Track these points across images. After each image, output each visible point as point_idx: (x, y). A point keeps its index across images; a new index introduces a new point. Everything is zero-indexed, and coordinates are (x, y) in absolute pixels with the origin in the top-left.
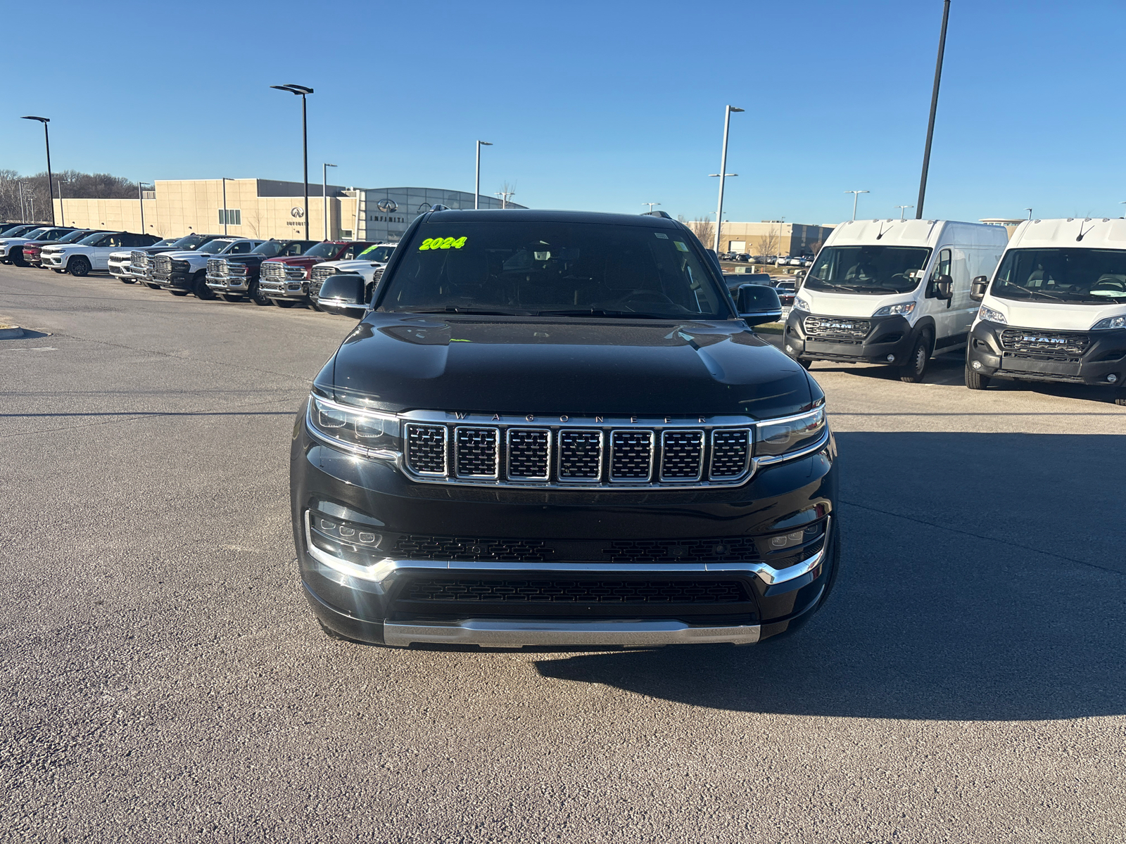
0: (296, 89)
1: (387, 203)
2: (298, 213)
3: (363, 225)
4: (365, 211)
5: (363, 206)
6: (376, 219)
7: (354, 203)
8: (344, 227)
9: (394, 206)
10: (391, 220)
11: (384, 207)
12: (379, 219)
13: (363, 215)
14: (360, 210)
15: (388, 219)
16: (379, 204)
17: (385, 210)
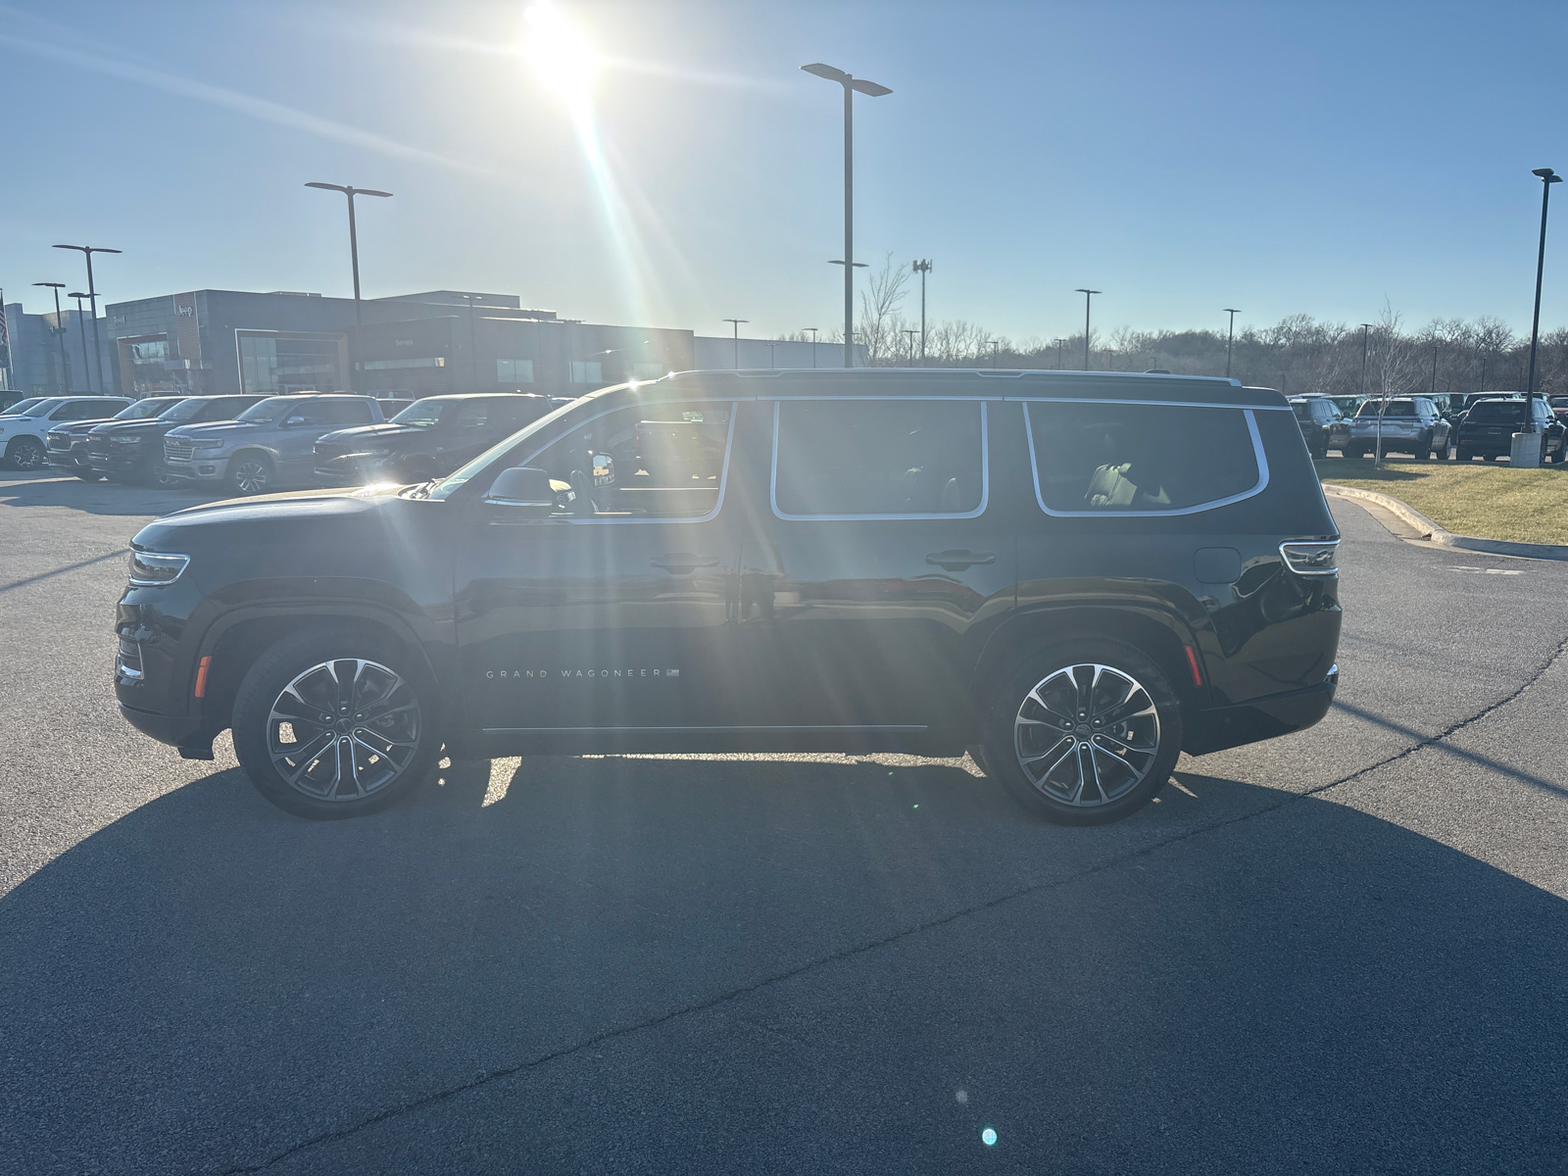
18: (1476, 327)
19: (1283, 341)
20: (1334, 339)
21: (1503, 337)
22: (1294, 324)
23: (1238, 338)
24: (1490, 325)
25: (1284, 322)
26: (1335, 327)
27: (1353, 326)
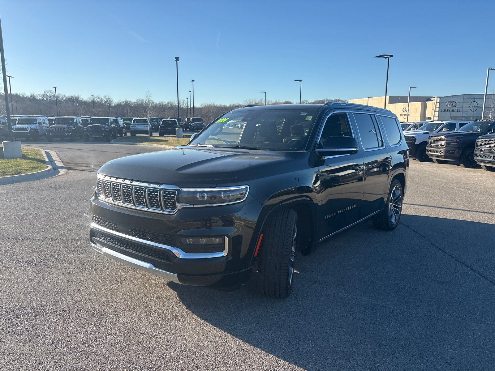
0: (384, 56)
1: (452, 102)
2: (406, 110)
3: (437, 114)
4: (439, 107)
5: (438, 105)
6: (445, 111)
7: (433, 104)
8: (427, 115)
9: (455, 104)
10: (453, 111)
11: (450, 105)
12: (446, 111)
13: (437, 109)
14: (436, 107)
15: (451, 111)
16: (447, 103)
17: (450, 106)
18: (104, 98)
19: (45, 99)
20: (62, 99)
21: (111, 101)
22: (48, 93)
23: (30, 96)
24: (107, 98)
25: (45, 92)
26: (62, 95)
27: (68, 95)
